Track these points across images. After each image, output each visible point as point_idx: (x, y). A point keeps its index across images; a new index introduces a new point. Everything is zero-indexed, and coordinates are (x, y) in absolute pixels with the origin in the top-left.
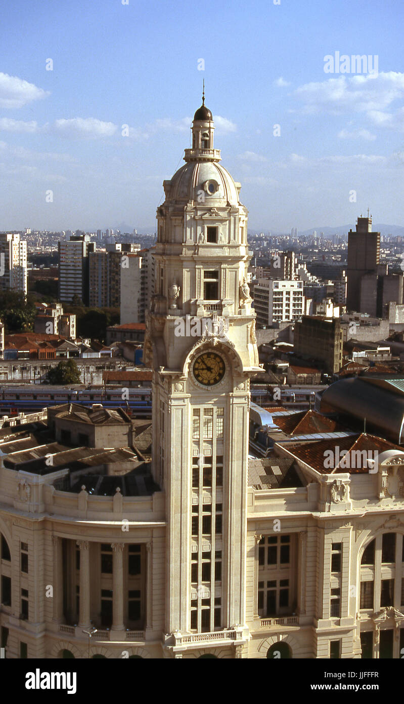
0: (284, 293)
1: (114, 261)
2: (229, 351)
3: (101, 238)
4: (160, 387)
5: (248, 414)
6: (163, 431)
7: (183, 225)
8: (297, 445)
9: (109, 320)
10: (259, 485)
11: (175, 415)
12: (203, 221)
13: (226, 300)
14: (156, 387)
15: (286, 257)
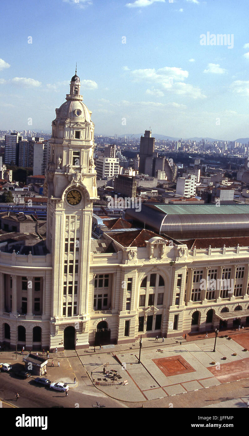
0: (110, 164)
1: (31, 145)
2: (83, 190)
3: (25, 134)
4: (51, 206)
5: (92, 219)
6: (52, 226)
7: (64, 130)
8: (114, 233)
9: (28, 173)
10: (96, 252)
11: (58, 218)
12: (74, 128)
13: (83, 166)
14: (49, 206)
15: (112, 147)
